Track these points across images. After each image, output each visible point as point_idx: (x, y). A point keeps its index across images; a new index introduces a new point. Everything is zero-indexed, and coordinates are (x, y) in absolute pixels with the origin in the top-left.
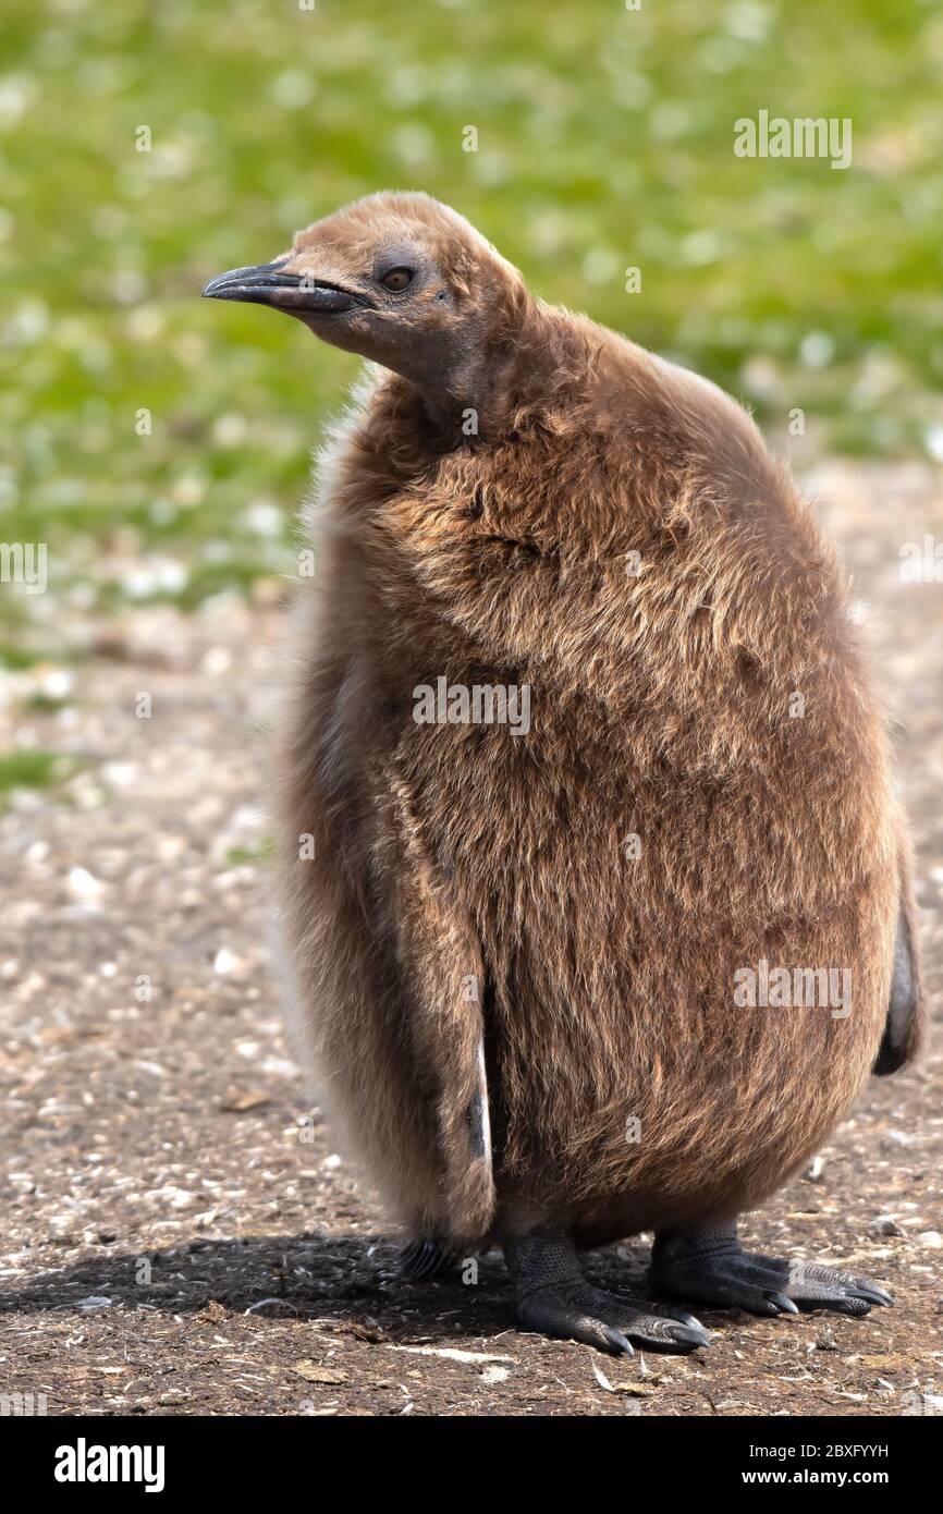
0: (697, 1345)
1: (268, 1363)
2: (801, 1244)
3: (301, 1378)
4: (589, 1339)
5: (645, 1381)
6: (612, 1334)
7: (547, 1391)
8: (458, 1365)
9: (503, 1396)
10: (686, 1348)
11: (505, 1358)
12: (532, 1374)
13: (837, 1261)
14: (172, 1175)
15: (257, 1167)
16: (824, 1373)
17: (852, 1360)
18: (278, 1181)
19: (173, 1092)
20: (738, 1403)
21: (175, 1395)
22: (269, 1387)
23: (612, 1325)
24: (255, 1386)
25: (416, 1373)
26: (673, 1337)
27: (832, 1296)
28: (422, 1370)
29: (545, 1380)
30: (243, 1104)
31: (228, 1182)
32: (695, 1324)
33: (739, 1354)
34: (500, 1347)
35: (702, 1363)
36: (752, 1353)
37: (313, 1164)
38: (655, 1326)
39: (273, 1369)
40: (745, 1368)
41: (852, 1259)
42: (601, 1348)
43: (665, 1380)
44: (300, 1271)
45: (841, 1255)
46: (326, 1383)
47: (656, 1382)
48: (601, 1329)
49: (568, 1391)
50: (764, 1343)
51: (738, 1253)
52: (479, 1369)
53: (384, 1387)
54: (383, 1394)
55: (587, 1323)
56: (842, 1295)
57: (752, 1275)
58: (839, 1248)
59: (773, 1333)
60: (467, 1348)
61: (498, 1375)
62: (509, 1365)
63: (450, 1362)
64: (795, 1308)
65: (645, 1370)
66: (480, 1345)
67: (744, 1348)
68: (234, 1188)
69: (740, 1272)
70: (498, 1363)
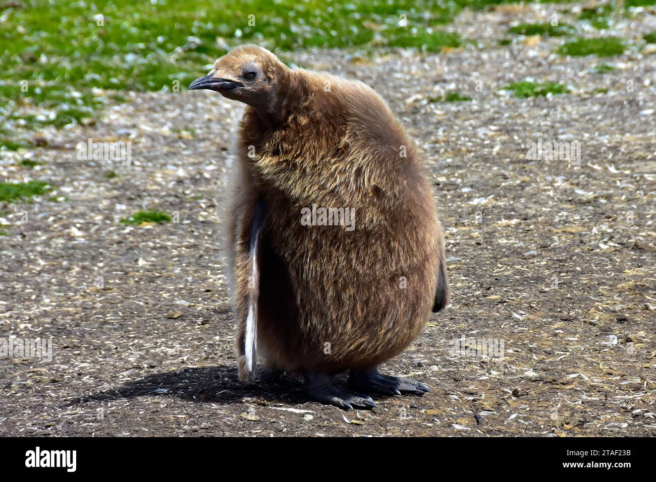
0: (373, 407)
1: (233, 414)
2: (391, 370)
3: (245, 419)
4: (337, 404)
5: (359, 419)
6: (345, 403)
7: (327, 423)
8: (295, 414)
9: (313, 425)
10: (369, 407)
11: (310, 411)
12: (321, 417)
13: (405, 376)
14: (163, 342)
15: (192, 340)
16: (415, 416)
17: (423, 411)
18: (200, 345)
19: (150, 312)
20: (393, 427)
21: (206, 425)
22: (236, 422)
23: (344, 399)
24: (231, 422)
25: (282, 417)
26: (365, 404)
27: (412, 389)
28: (284, 416)
29: (326, 420)
30: (175, 317)
31: (183, 345)
32: (370, 399)
33: (386, 409)
34: (307, 407)
35: (375, 413)
36: (390, 409)
37: (210, 339)
38: (359, 400)
39: (235, 416)
40: (390, 414)
41: (410, 375)
42: (341, 407)
43: (366, 419)
44: (226, 379)
45: (406, 374)
46: (254, 421)
47: (363, 420)
48: (341, 401)
49: (335, 423)
50: (393, 406)
51: (378, 374)
52: (303, 415)
53: (274, 422)
54: (275, 425)
55: (336, 399)
56: (415, 389)
57: (383, 381)
58: (404, 371)
59: (395, 402)
60: (296, 408)
61: (309, 418)
62: (313, 414)
63: (292, 413)
64: (400, 393)
65: (358, 416)
66: (300, 406)
67: (387, 407)
68: (186, 348)
69: (380, 380)
70: (308, 413)
